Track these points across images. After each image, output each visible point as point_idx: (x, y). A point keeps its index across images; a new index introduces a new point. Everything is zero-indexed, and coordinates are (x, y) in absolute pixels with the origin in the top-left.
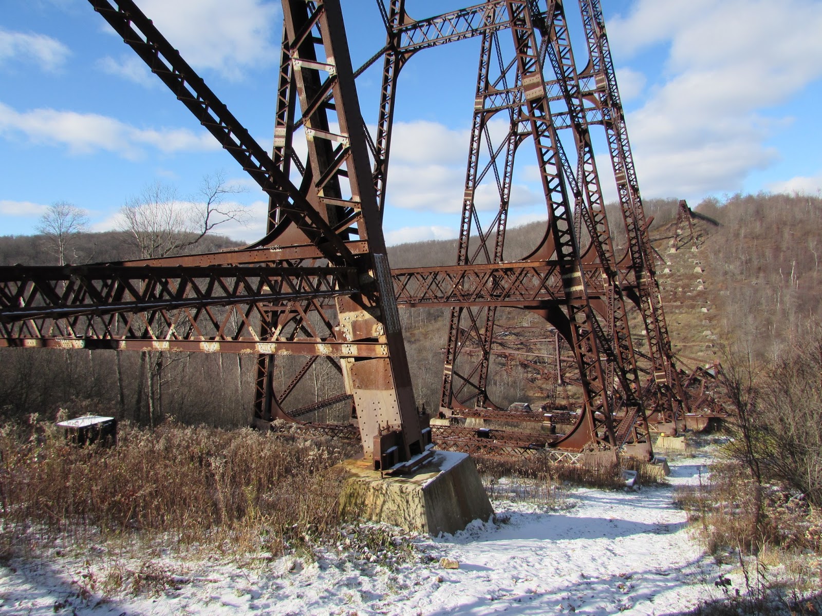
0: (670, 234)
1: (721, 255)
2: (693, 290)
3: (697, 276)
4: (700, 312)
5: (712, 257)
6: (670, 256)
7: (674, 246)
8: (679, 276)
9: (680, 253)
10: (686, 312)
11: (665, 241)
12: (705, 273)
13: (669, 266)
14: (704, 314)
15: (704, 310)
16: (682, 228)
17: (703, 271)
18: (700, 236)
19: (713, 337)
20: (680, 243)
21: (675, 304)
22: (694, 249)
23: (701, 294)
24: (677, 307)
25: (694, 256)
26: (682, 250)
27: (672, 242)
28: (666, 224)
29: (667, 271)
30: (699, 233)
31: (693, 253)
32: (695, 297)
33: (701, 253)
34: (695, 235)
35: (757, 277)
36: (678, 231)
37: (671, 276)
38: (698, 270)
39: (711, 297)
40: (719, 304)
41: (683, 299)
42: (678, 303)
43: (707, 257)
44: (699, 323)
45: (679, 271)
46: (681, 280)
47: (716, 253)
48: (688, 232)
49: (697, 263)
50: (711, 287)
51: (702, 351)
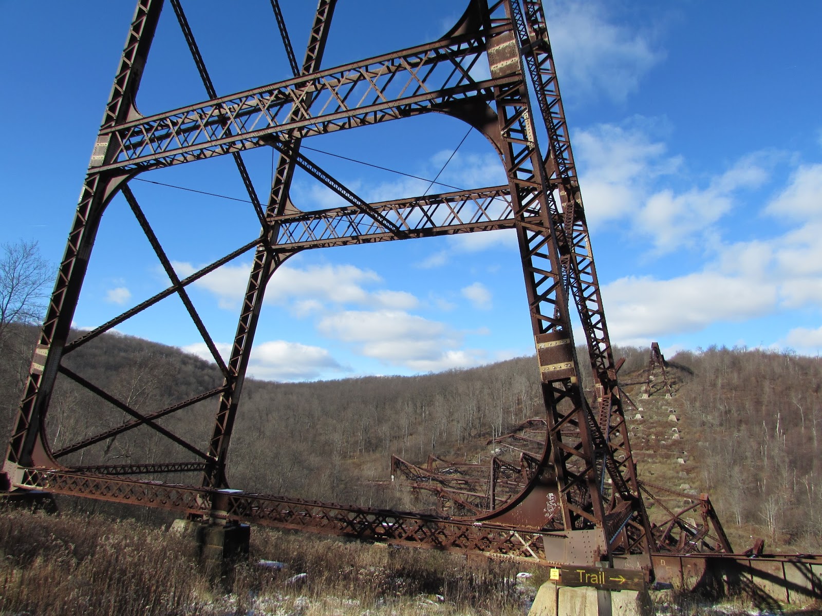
0: (643, 380)
1: (697, 404)
2: (668, 439)
3: (671, 425)
4: (677, 463)
5: (687, 405)
6: (642, 401)
7: (646, 392)
8: (652, 423)
9: (653, 400)
10: (660, 462)
11: (637, 386)
12: (680, 422)
13: (640, 412)
14: (681, 465)
15: (681, 461)
16: (655, 375)
17: (678, 420)
18: (674, 383)
19: (692, 492)
20: (653, 390)
21: (648, 452)
22: (668, 396)
23: (676, 443)
24: (650, 456)
25: (668, 404)
26: (655, 397)
27: (644, 388)
28: (638, 370)
29: (638, 416)
30: (673, 380)
31: (667, 400)
32: (671, 446)
33: (676, 400)
34: (669, 382)
35: (739, 431)
36: (651, 377)
37: (642, 422)
38: (673, 417)
39: (687, 447)
40: (698, 456)
41: (656, 447)
42: (651, 452)
43: (682, 405)
44: (675, 475)
45: (651, 418)
46: (655, 427)
47: (693, 401)
48: (661, 379)
49: (671, 411)
50: (688, 437)
51: (679, 507)
